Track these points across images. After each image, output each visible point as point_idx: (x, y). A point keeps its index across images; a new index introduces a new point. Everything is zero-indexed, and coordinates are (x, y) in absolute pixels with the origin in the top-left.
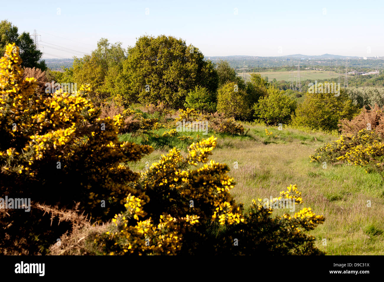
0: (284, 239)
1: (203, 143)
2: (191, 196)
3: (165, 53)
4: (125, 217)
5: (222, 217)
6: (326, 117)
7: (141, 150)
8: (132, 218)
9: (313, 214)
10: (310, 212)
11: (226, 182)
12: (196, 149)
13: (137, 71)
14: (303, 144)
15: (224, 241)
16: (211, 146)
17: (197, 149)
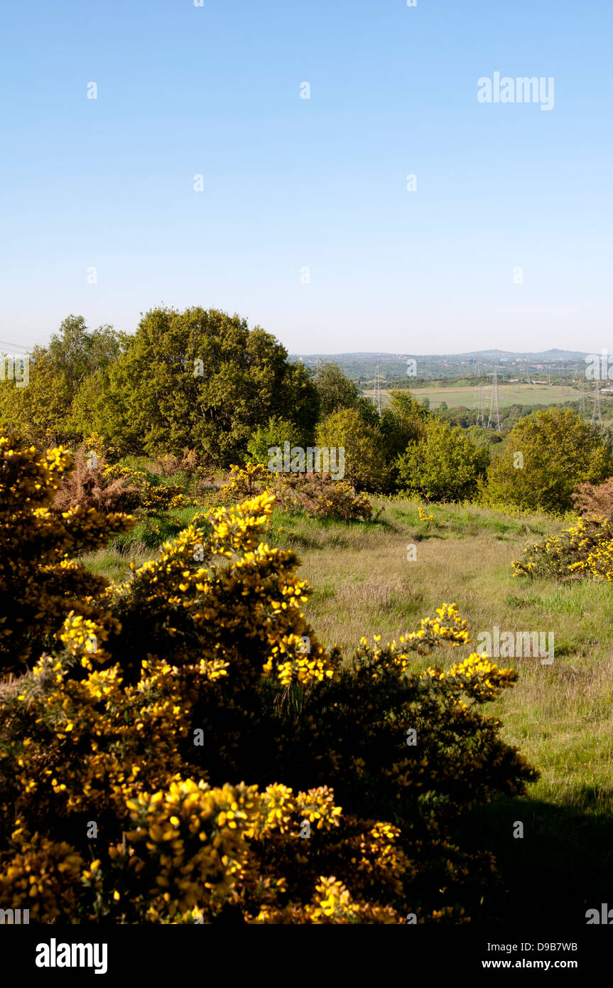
0: (432, 725)
1: (243, 507)
2: (218, 622)
3: (205, 345)
4: (62, 663)
5: (284, 668)
6: (552, 483)
7: (107, 525)
8: (78, 664)
9: (491, 666)
10: (486, 662)
11: (290, 589)
12: (228, 522)
13: (140, 385)
14: (500, 539)
15: (297, 726)
16: (262, 515)
17: (231, 520)
